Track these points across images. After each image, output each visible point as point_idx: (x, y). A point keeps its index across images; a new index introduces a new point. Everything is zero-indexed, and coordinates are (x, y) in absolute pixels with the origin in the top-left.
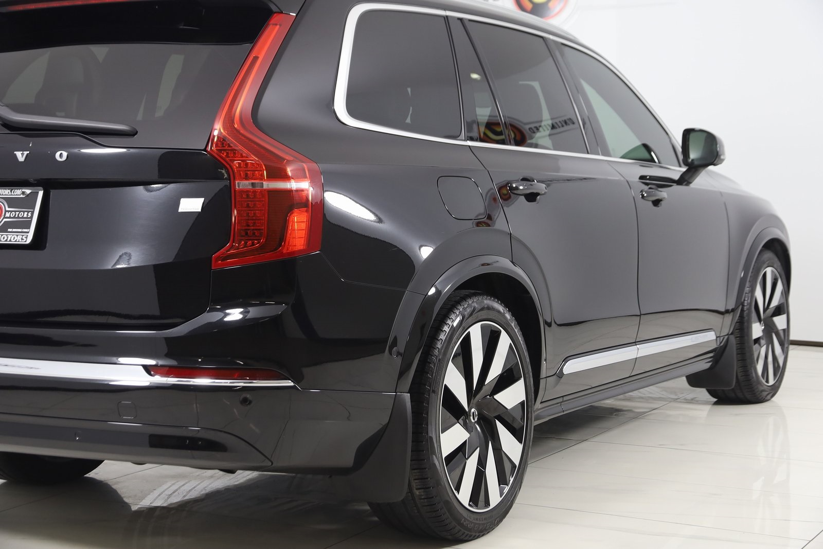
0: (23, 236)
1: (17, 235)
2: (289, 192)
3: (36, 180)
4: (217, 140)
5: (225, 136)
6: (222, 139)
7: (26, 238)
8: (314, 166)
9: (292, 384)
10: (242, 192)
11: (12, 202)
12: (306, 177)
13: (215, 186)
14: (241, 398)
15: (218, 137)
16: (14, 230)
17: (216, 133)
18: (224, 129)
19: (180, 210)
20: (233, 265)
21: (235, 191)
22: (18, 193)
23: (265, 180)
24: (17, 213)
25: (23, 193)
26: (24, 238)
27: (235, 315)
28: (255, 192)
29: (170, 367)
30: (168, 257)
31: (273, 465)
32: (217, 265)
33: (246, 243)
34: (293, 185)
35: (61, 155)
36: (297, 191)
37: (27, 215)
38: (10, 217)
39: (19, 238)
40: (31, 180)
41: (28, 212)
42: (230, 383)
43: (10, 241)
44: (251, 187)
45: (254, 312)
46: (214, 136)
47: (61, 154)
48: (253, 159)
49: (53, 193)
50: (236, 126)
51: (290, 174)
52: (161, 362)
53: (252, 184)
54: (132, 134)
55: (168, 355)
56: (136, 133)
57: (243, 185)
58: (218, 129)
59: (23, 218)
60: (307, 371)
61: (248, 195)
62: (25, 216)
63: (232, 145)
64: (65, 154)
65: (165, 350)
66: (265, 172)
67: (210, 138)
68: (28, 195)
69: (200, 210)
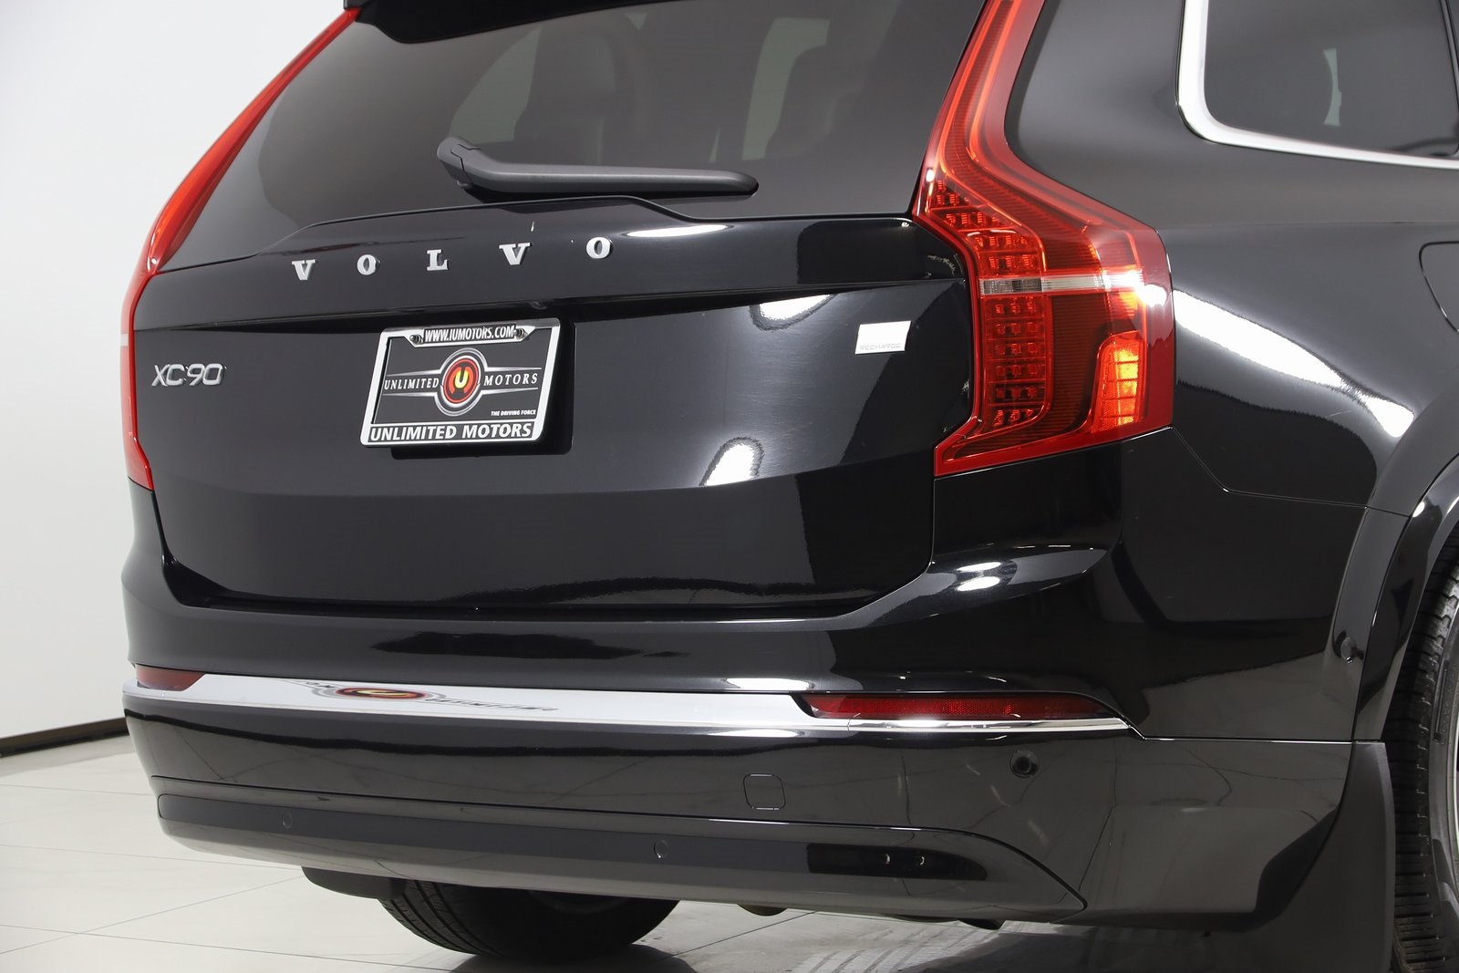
0: (523, 424)
1: (511, 424)
2: (1100, 297)
3: (545, 304)
4: (933, 192)
5: (949, 181)
6: (944, 190)
7: (531, 428)
8: (1151, 234)
9: (1124, 726)
10: (993, 301)
11: (496, 354)
12: (1131, 261)
13: (927, 292)
14: (1014, 760)
15: (936, 185)
16: (505, 413)
17: (930, 176)
18: (949, 164)
19: (859, 351)
20: (975, 466)
21: (979, 300)
22: (508, 333)
23: (1043, 275)
24: (508, 376)
25: (519, 333)
26: (525, 428)
27: (981, 578)
28: (1022, 301)
29: (850, 696)
30: (830, 456)
31: (1088, 909)
32: (947, 466)
33: (1007, 416)
34: (1106, 280)
35: (598, 247)
36: (1115, 292)
37: (530, 379)
38: (494, 387)
39: (516, 429)
40: (536, 304)
41: (531, 373)
42: (981, 727)
43: (498, 436)
44: (1011, 291)
45: (1027, 569)
46: (927, 185)
47: (598, 243)
48: (1008, 226)
49: (580, 328)
50: (973, 156)
51: (1097, 255)
52: (820, 686)
53: (1014, 282)
54: (744, 190)
55: (838, 670)
56: (755, 188)
57: (992, 286)
58: (934, 169)
59: (521, 385)
60: (1152, 695)
61: (1007, 310)
62: (526, 381)
63: (967, 200)
64: (606, 243)
65: (830, 657)
66: (1043, 254)
67: (919, 186)
68: (528, 338)
69: (902, 348)
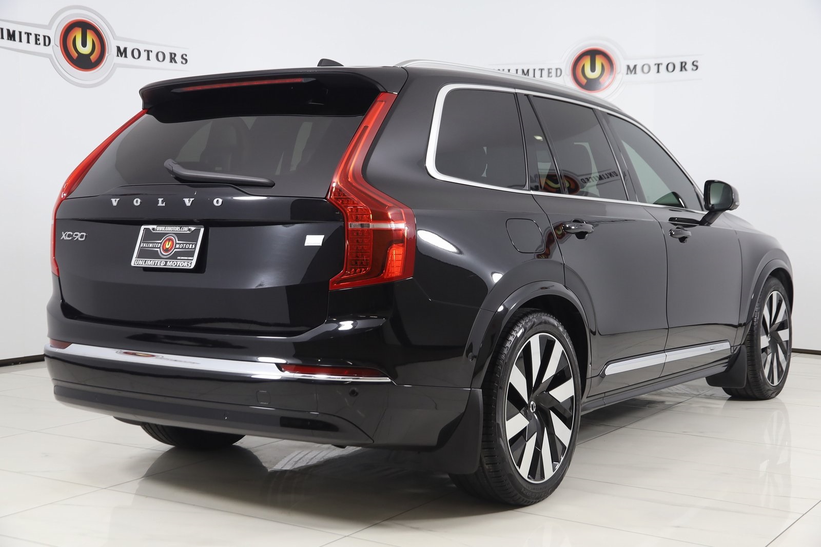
0: (188, 262)
1: (184, 262)
2: (390, 231)
3: (199, 220)
4: (335, 191)
5: (340, 187)
6: (338, 189)
7: (191, 264)
8: (410, 211)
9: (390, 380)
10: (353, 230)
11: (181, 237)
12: (403, 220)
13: (334, 226)
14: (350, 390)
15: (336, 188)
16: (182, 258)
17: (334, 185)
18: (341, 182)
19: (305, 245)
20: (345, 287)
21: (348, 230)
22: (185, 229)
23: (371, 222)
24: (185, 245)
25: (189, 230)
27: (347, 325)
28: (363, 231)
29: (297, 365)
30: (297, 281)
31: (375, 443)
32: (334, 287)
33: (355, 270)
34: (393, 226)
35: (217, 201)
36: (395, 230)
37: (192, 246)
38: (179, 248)
39: (186, 264)
40: (195, 220)
41: (193, 244)
42: (342, 378)
43: (179, 266)
44: (360, 227)
45: (361, 324)
46: (333, 188)
47: (218, 200)
48: (362, 205)
49: (211, 229)
50: (349, 180)
51: (390, 217)
52: (289, 362)
53: (361, 224)
54: (271, 185)
55: (296, 356)
56: (274, 185)
57: (354, 225)
58: (335, 182)
59: (188, 248)
60: (399, 370)
61: (357, 234)
62: (190, 247)
63: (346, 194)
64: (220, 201)
65: (294, 352)
66: (371, 215)
67: (330, 189)
68: (193, 232)
69: (321, 245)
